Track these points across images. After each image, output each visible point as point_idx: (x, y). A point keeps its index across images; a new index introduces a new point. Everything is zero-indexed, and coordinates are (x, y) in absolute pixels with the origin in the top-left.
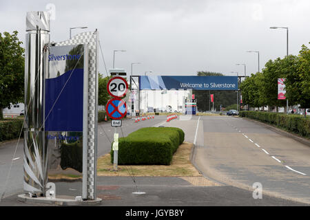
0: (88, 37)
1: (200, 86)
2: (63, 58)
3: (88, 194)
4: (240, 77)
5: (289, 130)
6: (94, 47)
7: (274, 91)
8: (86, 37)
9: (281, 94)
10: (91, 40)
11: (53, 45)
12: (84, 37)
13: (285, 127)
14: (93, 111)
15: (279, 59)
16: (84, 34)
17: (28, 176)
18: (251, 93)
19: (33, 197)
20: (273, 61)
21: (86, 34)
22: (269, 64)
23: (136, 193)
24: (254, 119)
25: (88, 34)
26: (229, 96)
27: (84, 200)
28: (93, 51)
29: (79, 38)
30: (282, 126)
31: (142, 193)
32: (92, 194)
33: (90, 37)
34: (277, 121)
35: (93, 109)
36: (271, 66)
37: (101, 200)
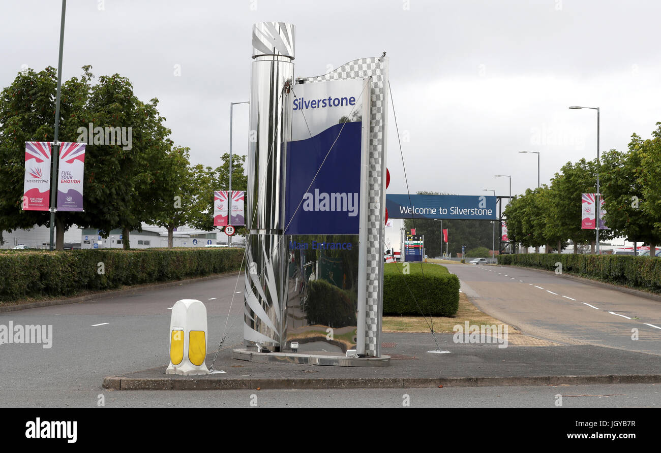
0: (369, 67)
1: (433, 211)
2: (321, 104)
3: (367, 346)
4: (500, 198)
5: (606, 278)
6: (381, 85)
7: (575, 214)
8: (365, 67)
9: (587, 220)
10: (374, 72)
11: (302, 82)
12: (360, 67)
13: (597, 275)
14: (377, 199)
15: (583, 161)
16: (360, 62)
17: (252, 313)
18: (528, 222)
19: (263, 351)
20: (573, 164)
21: (364, 62)
22: (567, 169)
23: (434, 352)
24: (531, 265)
25: (369, 61)
26: (471, 234)
27: (361, 356)
28: (377, 91)
29: (352, 68)
30: (590, 274)
31: (444, 352)
32: (372, 347)
33: (373, 66)
34: (581, 265)
35: (376, 194)
36: (571, 172)
37: (387, 357)
